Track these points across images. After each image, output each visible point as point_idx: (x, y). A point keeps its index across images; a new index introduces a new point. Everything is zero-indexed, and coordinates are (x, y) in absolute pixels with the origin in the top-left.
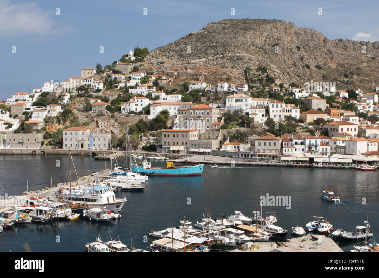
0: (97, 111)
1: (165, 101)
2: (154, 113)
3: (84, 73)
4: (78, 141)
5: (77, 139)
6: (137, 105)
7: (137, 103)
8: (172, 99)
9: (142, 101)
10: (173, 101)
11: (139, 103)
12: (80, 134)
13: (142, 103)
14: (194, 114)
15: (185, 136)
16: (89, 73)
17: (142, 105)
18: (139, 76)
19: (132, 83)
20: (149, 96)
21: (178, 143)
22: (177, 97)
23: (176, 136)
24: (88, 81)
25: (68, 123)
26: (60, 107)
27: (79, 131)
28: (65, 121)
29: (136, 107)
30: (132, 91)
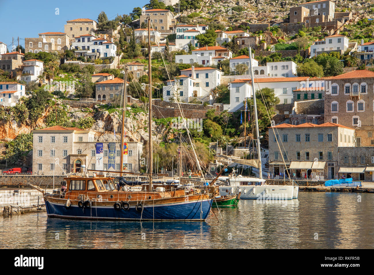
0: (107, 98)
1: (260, 76)
2: (238, 99)
3: (71, 29)
4: (70, 156)
5: (66, 151)
6: (197, 85)
7: (197, 81)
8: (274, 72)
9: (207, 76)
10: (276, 75)
11: (202, 79)
12: (74, 141)
13: (207, 80)
14: (342, 90)
15: (326, 138)
16: (81, 29)
17: (207, 84)
18: (194, 31)
19: (180, 44)
20: (222, 66)
21: (308, 154)
22: (287, 66)
23: (303, 137)
24: (83, 41)
25: (40, 122)
26: (24, 87)
27: (71, 132)
28: (33, 119)
29: (196, 88)
30: (181, 60)
